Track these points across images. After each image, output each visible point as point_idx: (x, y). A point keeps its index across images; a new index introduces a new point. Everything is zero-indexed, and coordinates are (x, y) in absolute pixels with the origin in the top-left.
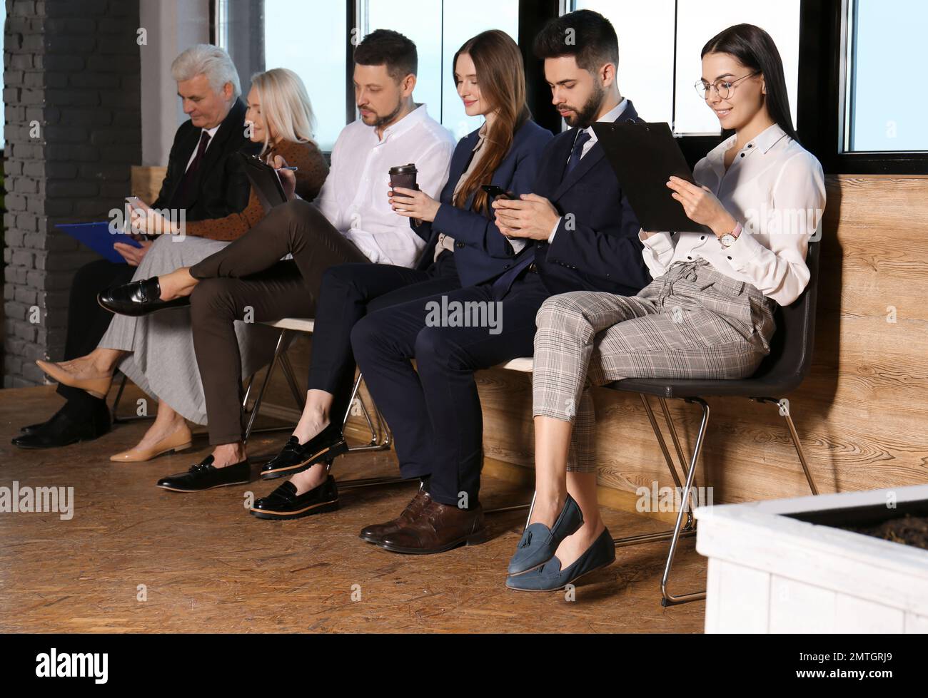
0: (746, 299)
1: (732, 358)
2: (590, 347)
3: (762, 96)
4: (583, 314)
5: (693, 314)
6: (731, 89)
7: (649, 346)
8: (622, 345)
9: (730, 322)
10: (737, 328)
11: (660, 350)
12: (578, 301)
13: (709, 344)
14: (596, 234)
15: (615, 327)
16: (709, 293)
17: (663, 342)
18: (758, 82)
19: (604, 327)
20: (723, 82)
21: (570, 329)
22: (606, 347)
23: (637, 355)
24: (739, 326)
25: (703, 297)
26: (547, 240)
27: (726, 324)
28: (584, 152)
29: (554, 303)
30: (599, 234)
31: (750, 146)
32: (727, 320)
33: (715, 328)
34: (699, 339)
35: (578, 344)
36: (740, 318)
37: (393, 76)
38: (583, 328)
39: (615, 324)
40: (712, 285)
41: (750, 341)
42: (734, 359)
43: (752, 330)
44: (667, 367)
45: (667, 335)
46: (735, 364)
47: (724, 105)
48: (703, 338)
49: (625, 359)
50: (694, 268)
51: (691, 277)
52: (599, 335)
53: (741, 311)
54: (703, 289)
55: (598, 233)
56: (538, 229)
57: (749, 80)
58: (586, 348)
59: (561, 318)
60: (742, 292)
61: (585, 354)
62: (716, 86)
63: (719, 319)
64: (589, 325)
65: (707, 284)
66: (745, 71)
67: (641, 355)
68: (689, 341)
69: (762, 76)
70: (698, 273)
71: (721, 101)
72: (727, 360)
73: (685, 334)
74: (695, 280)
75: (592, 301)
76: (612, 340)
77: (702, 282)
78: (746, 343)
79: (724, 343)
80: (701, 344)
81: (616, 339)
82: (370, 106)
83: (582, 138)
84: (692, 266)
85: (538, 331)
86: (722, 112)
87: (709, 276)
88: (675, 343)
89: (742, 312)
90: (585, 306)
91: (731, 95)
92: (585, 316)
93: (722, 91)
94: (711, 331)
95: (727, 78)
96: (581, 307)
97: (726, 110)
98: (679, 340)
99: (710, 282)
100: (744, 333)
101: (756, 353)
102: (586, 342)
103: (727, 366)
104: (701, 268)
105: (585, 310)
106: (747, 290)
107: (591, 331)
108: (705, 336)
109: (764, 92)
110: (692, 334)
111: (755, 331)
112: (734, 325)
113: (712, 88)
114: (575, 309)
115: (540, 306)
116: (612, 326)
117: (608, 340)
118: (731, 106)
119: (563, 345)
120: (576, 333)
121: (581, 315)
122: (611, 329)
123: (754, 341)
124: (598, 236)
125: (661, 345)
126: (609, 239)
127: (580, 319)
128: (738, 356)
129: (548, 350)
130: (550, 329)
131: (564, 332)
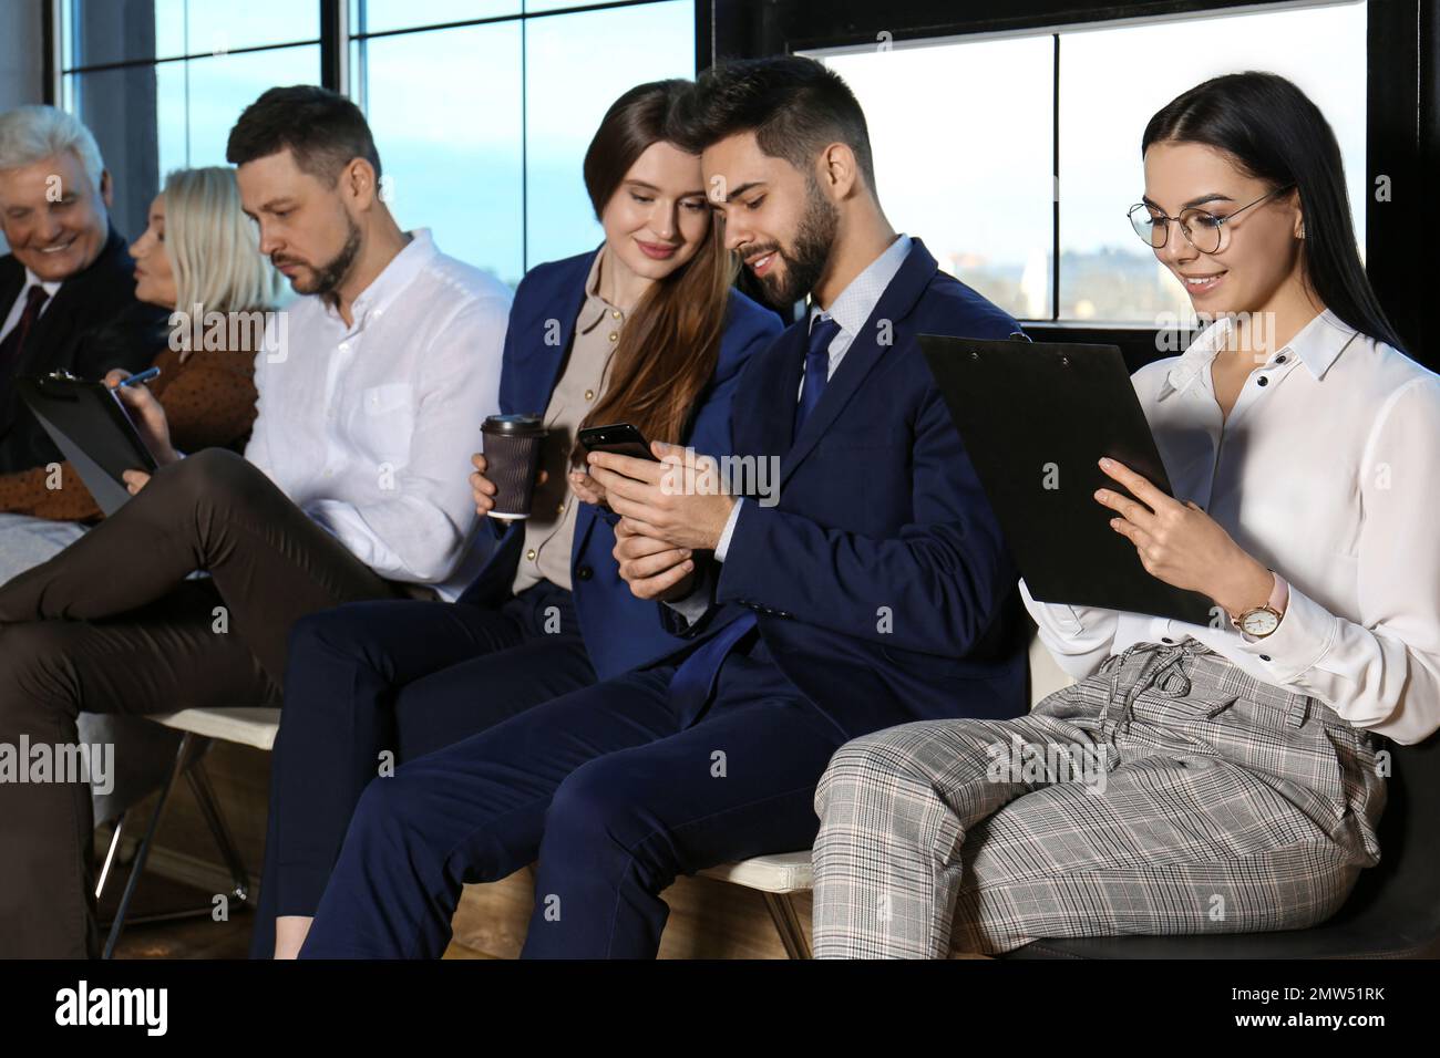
0: (1320, 736)
1: (1298, 884)
2: (955, 871)
3: (1295, 242)
4: (935, 788)
5: (1199, 775)
6: (1225, 230)
7: (1098, 858)
8: (1029, 857)
9: (1287, 792)
10: (1306, 807)
11: (1125, 869)
12: (920, 755)
13: (1241, 851)
14: (827, 536)
15: (1010, 812)
16: (1227, 723)
17: (1130, 847)
18: (1286, 212)
19: (983, 814)
20: (1202, 214)
21: (906, 829)
22: (993, 866)
23: (1069, 881)
24: (1310, 803)
25: (1218, 735)
26: (714, 551)
27: (1279, 799)
28: (833, 366)
29: (862, 762)
30: (834, 534)
31: (1281, 360)
32: (1280, 786)
33: (1251, 810)
34: (1217, 838)
35: (928, 865)
36: (1314, 785)
37: (312, 171)
38: (936, 823)
39: (1008, 803)
40: (1230, 705)
41: (1337, 839)
42: (1301, 886)
43: (1340, 812)
44: (1145, 908)
45: (1139, 829)
46: (1305, 897)
47: (1205, 265)
48: (1227, 836)
49: (1042, 892)
50: (1179, 660)
51: (1176, 685)
52: (975, 837)
53: (1316, 768)
54: (1212, 715)
55: (831, 531)
56: (689, 529)
57: (1265, 209)
58: (946, 875)
59: (883, 801)
60: (1307, 717)
61: (945, 892)
62: (1184, 223)
63: (1262, 788)
64: (953, 817)
65: (1221, 704)
66: (1255, 190)
67: (1079, 881)
68: (1194, 843)
69: (1296, 198)
70: (1191, 672)
71: (1197, 257)
72: (1285, 889)
73: (1182, 827)
74: (1187, 691)
75: (952, 752)
76: (1005, 845)
77: (1207, 696)
78: (1330, 845)
79: (1277, 847)
80: (1223, 850)
81: (1015, 843)
82: (289, 251)
83: (821, 333)
84: (1176, 657)
85: (824, 830)
86: (1199, 281)
87: (1222, 680)
88: (1159, 849)
89: (1321, 770)
90: (938, 768)
91: (1223, 245)
92: (941, 795)
93: (1199, 234)
94: (1243, 817)
95: (1213, 206)
96: (928, 769)
97: (1212, 275)
98: (1169, 842)
99: (1226, 697)
100: (1321, 821)
101: (1350, 868)
102: (946, 859)
103: (1286, 902)
104: (1197, 661)
105: (938, 777)
106: (1317, 713)
107: (957, 830)
108: (1228, 829)
109: (1301, 234)
110: (1199, 827)
111: (1349, 811)
112: (1297, 801)
113: (1175, 226)
114: (913, 774)
115: (824, 767)
116: (1001, 808)
117: (996, 847)
118: (1221, 269)
119: (889, 869)
120: (921, 838)
121: (930, 793)
122: (1000, 816)
123: (1346, 837)
124: (832, 539)
125: (1126, 855)
126: (857, 545)
127: (929, 801)
128: (1309, 877)
129: (851, 882)
130: (854, 828)
131: (890, 837)
